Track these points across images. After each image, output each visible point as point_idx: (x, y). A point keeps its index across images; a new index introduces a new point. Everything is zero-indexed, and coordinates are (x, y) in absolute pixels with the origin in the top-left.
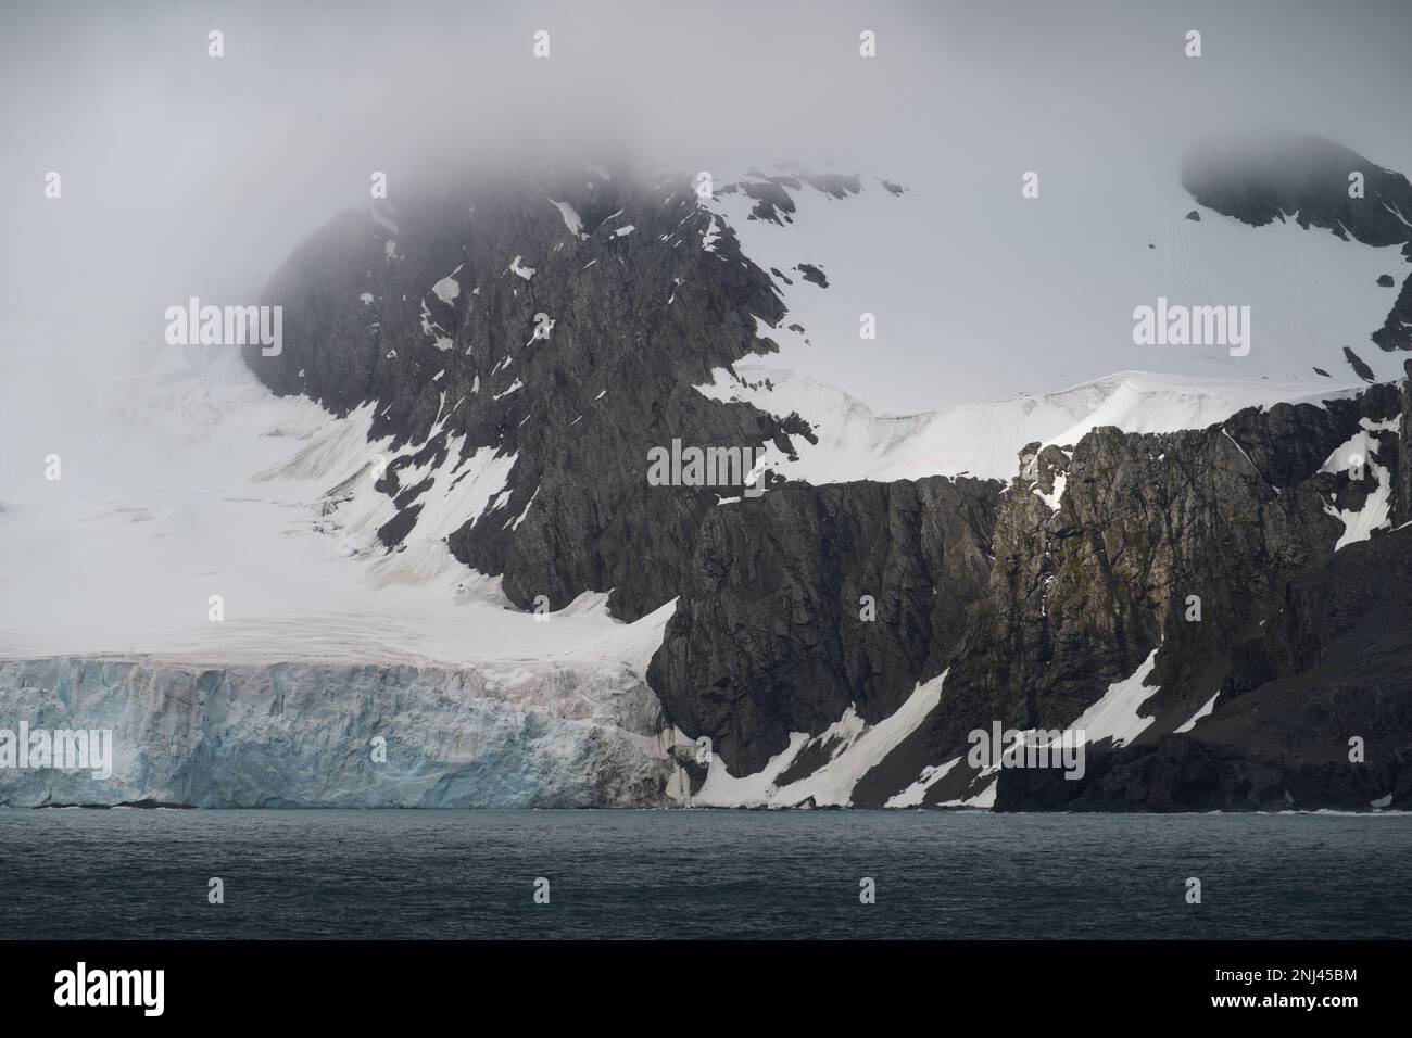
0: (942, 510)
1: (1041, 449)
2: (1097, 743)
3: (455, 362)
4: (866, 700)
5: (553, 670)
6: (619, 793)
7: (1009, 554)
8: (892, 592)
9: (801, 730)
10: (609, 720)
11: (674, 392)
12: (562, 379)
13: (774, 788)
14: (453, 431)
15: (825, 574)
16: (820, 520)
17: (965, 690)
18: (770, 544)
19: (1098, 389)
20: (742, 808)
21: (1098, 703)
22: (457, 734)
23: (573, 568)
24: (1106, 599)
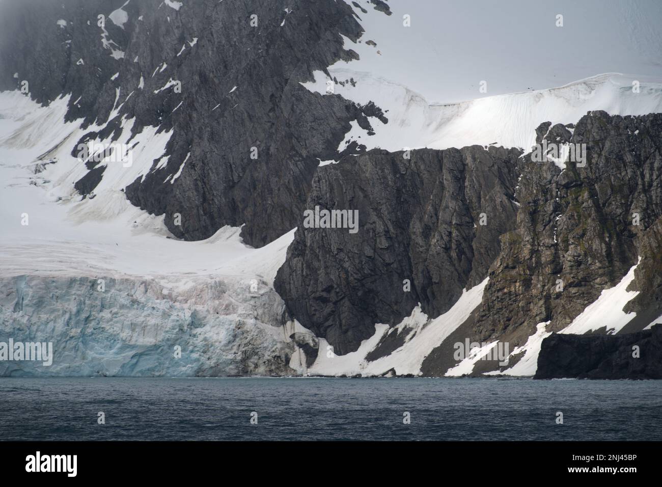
0: (479, 168)
1: (552, 126)
2: (595, 331)
3: (126, 67)
4: (428, 302)
5: (209, 281)
6: (256, 366)
7: (530, 199)
8: (446, 226)
9: (383, 322)
10: (249, 315)
11: (287, 88)
12: (204, 79)
13: (366, 362)
14: (126, 115)
15: (399, 214)
16: (395, 175)
17: (500, 294)
18: (360, 193)
19: (587, 85)
20: (344, 376)
21: (594, 303)
22: (144, 325)
23: (216, 210)
24: (599, 231)
